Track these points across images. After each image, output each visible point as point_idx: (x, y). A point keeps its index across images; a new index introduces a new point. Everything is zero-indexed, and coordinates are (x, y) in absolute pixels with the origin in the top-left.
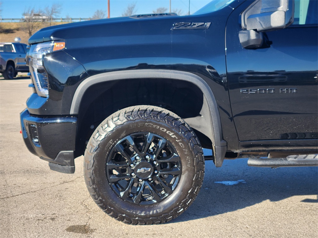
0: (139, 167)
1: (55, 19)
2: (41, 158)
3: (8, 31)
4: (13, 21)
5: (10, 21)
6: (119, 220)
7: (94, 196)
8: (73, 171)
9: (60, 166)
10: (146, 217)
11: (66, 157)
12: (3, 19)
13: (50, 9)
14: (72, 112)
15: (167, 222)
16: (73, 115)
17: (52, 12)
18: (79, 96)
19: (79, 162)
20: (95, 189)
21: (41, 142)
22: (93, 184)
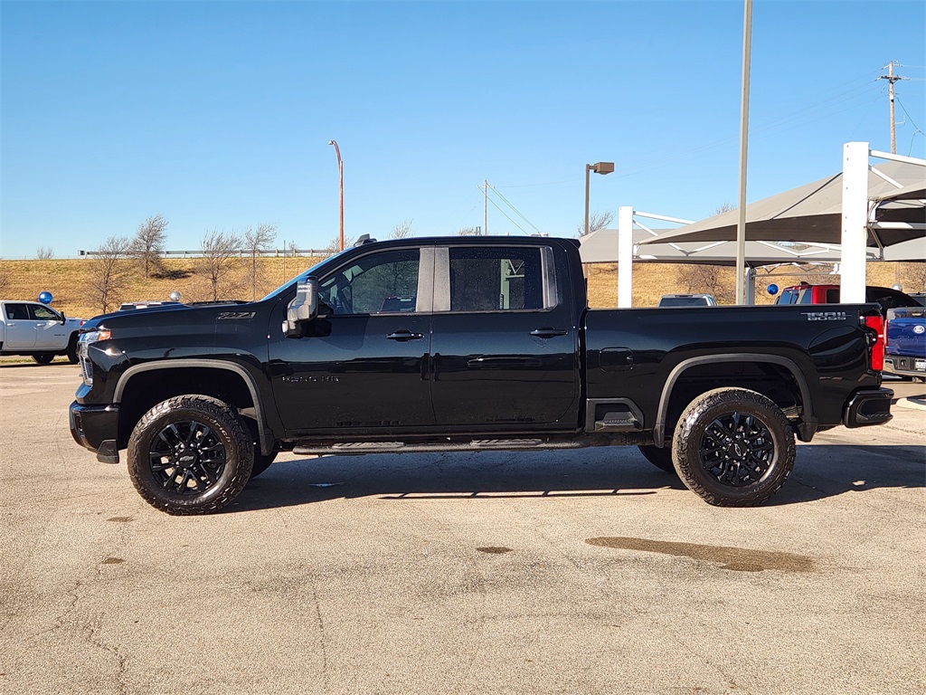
0: (181, 455)
1: (262, 252)
2: (89, 449)
3: (176, 275)
4: (187, 256)
5: (182, 256)
6: (162, 510)
7: (136, 486)
8: (117, 461)
9: (105, 457)
10: (188, 506)
11: (109, 446)
12: (167, 253)
13: (254, 234)
14: (115, 401)
15: (211, 513)
16: (115, 403)
17: (258, 241)
18: (122, 384)
19: (123, 454)
20: (137, 478)
21: (85, 432)
22: (136, 473)
